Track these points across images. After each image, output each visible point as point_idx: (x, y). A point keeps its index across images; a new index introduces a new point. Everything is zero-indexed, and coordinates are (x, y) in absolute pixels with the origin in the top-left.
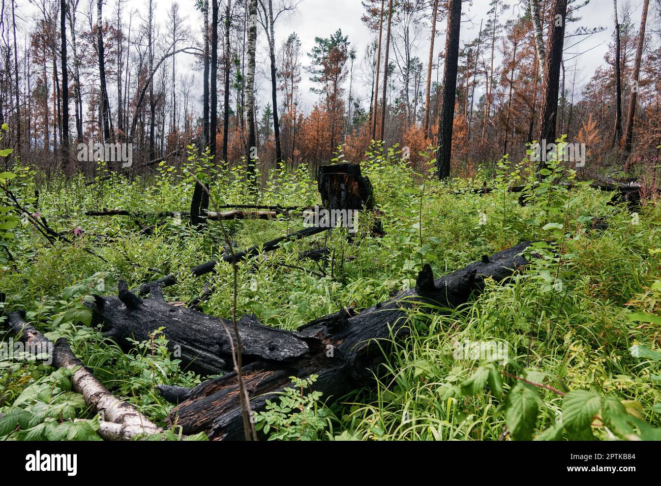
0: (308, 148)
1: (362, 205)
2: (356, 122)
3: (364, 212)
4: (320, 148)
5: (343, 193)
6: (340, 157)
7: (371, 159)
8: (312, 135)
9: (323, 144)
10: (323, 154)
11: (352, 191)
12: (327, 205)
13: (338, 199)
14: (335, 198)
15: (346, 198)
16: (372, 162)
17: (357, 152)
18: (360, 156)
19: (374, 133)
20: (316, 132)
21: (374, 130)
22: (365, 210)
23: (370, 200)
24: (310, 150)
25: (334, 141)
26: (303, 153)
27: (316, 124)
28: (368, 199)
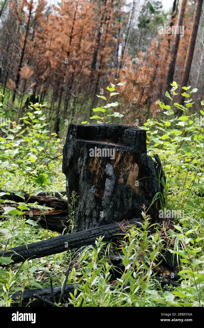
0: (48, 64)
1: (143, 214)
2: (144, 26)
3: (145, 227)
4: (71, 70)
5: (108, 184)
6: (109, 105)
7: (168, 118)
8: (59, 43)
9: (76, 62)
10: (76, 80)
11: (125, 181)
12: (75, 200)
13: (98, 192)
14: (93, 190)
15: (114, 192)
16: (168, 123)
17: (142, 94)
18: (146, 103)
19: (175, 52)
20: (67, 39)
21: (177, 45)
22: (147, 223)
23: (158, 201)
24: (52, 69)
25: (99, 57)
26: (38, 73)
27: (70, 23)
28: (155, 198)
